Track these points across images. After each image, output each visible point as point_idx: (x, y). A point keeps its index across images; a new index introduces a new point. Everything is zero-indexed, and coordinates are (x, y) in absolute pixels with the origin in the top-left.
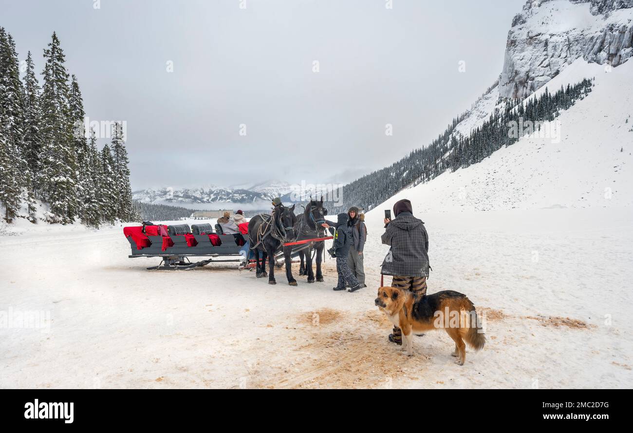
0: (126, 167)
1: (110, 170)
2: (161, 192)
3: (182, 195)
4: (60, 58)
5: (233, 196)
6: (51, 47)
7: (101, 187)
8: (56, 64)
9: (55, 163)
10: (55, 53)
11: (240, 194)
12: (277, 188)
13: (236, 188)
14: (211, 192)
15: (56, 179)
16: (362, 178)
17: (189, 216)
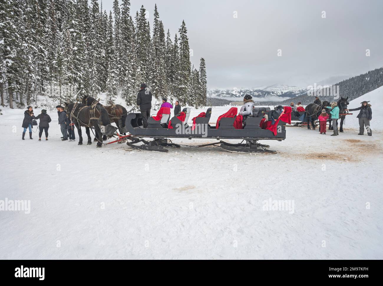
0: (205, 80)
1: (200, 82)
2: (215, 91)
3: (225, 93)
4: (185, 32)
5: (253, 93)
6: (182, 27)
7: (196, 89)
8: (184, 35)
9: (180, 79)
10: (183, 30)
11: (257, 92)
12: (281, 89)
13: (256, 89)
14: (241, 91)
15: (181, 86)
16: (342, 82)
17: (228, 104)
